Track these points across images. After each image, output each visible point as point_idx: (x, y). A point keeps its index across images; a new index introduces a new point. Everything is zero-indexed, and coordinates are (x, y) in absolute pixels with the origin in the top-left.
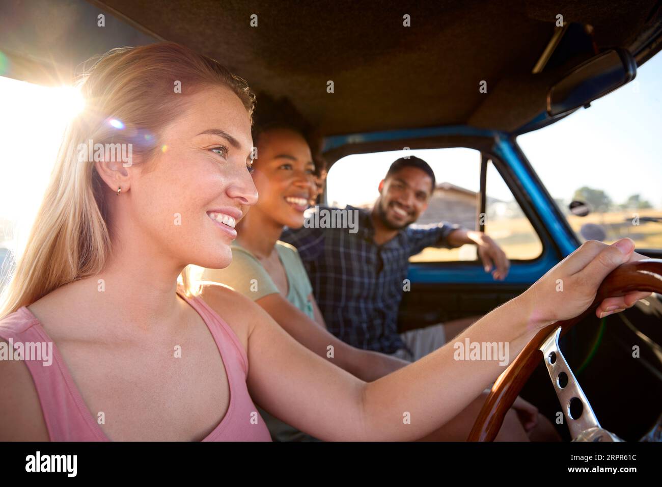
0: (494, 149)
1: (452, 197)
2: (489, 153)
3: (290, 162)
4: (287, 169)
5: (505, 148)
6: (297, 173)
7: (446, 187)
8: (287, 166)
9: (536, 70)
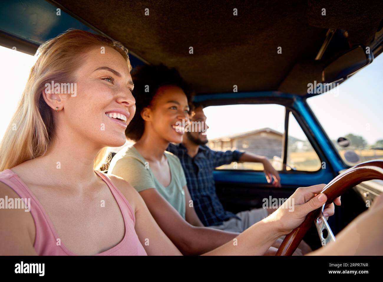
0: (293, 105)
1: (272, 137)
2: (290, 108)
3: (176, 105)
4: (174, 109)
5: (300, 105)
6: (179, 112)
7: (268, 130)
8: (175, 107)
9: (318, 57)
